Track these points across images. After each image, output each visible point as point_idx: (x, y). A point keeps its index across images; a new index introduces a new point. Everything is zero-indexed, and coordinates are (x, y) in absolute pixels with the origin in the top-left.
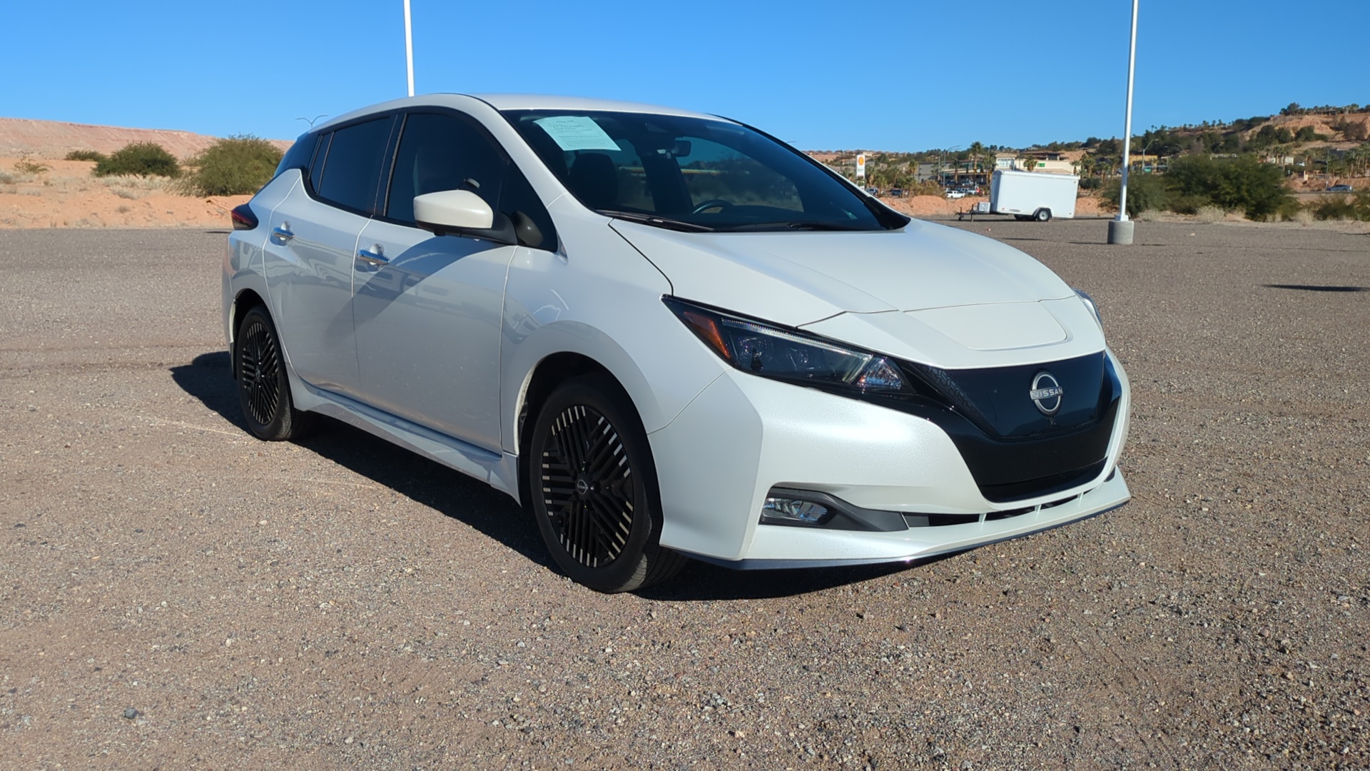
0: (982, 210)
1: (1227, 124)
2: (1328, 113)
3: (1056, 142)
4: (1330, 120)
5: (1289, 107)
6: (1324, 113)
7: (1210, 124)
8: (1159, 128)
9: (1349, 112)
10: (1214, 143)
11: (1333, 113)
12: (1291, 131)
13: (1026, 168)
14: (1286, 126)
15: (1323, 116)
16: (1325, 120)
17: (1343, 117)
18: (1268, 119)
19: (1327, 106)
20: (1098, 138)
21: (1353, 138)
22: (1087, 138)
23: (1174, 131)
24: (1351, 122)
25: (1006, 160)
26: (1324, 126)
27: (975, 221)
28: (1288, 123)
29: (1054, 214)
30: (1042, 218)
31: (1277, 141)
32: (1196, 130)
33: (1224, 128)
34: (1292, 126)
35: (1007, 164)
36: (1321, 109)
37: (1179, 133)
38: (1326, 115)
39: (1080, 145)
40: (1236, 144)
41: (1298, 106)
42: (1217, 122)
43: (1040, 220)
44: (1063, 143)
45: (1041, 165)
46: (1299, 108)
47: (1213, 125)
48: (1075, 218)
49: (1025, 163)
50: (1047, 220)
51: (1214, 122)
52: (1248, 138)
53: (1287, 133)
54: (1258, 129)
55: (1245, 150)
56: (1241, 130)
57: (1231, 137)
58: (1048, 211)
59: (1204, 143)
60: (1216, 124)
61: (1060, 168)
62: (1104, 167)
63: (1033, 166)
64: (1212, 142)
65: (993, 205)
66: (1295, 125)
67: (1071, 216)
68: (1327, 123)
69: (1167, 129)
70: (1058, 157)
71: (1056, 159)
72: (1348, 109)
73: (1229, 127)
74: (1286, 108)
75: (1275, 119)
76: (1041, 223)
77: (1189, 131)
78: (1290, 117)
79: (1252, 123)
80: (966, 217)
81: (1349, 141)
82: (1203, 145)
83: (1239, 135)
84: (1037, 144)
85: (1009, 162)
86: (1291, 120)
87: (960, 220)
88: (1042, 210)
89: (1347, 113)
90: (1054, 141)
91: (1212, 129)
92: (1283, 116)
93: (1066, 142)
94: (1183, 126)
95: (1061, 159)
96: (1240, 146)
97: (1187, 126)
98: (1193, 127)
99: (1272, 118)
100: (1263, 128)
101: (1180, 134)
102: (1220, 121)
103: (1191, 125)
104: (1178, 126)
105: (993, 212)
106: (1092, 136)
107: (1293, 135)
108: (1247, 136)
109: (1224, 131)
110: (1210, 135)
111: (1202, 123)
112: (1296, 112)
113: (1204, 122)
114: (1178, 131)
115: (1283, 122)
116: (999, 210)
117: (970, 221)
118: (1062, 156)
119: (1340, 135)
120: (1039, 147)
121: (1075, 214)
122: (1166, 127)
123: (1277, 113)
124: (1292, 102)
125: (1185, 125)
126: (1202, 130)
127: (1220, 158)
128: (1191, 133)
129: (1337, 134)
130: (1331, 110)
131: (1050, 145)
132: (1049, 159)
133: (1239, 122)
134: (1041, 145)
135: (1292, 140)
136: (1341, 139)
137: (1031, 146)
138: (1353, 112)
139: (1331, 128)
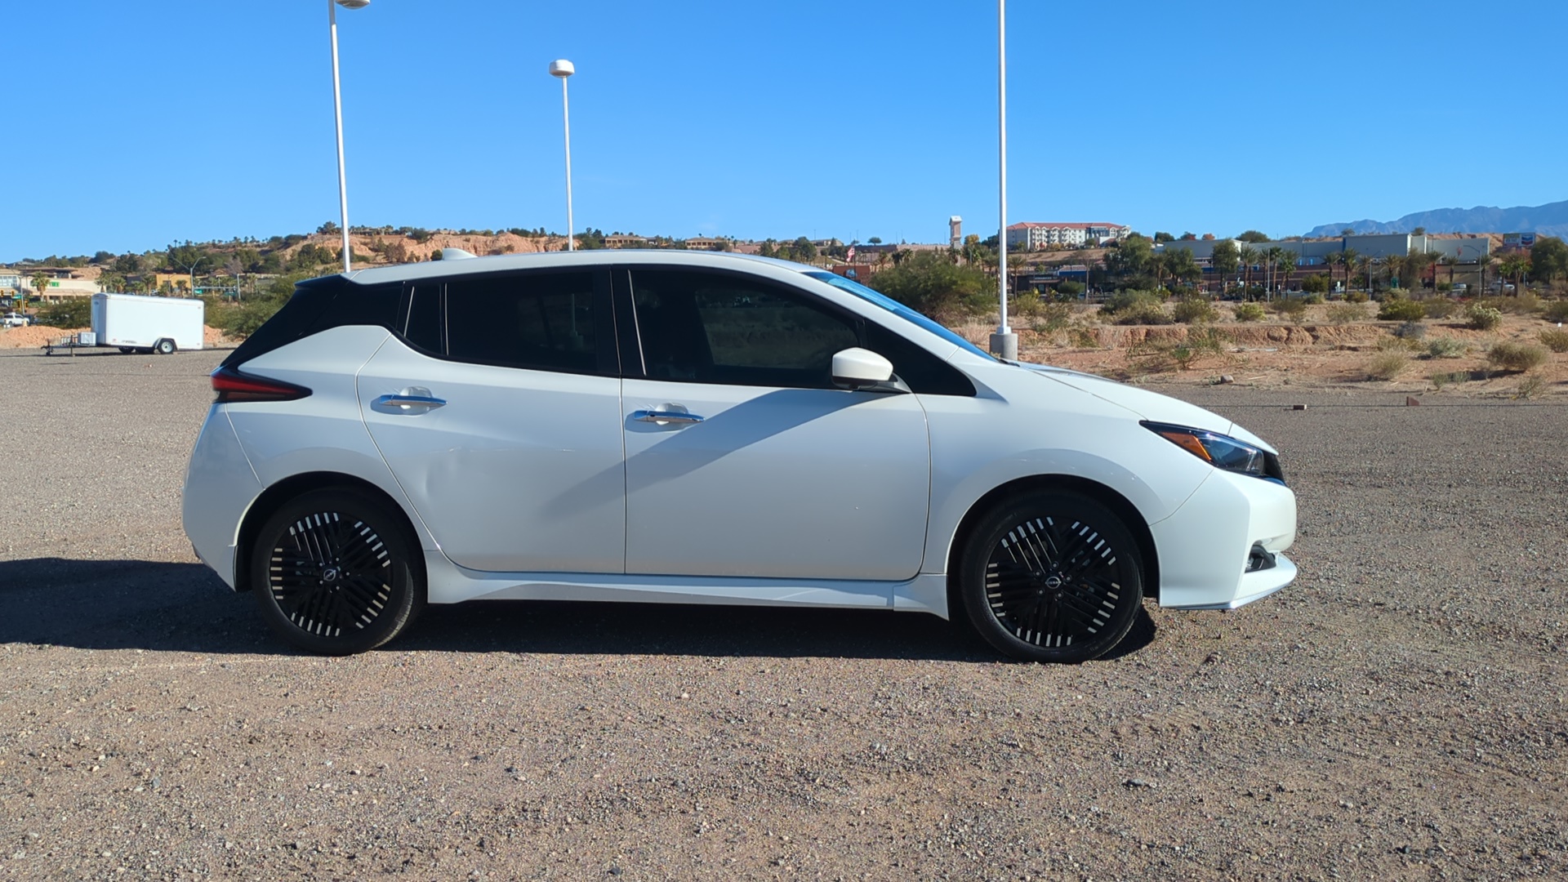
0: (86, 342)
1: (261, 242)
2: (364, 233)
3: (55, 256)
4: (368, 240)
5: (325, 226)
6: (361, 234)
7: (243, 240)
8: (183, 244)
9: (385, 233)
10: (252, 262)
11: (370, 234)
12: (331, 251)
13: (35, 287)
14: (325, 245)
15: (360, 236)
16: (363, 240)
17: (380, 238)
18: (305, 238)
19: (363, 226)
20: (109, 253)
21: (395, 260)
22: (95, 253)
23: (201, 248)
24: (391, 244)
25: (5, 278)
26: (362, 246)
27: (77, 355)
28: (326, 242)
29: (179, 346)
30: (165, 350)
31: (318, 261)
32: (227, 246)
33: (259, 246)
34: (330, 246)
35: (7, 282)
36: (357, 229)
37: (208, 250)
38: (363, 236)
39: (88, 260)
40: (277, 263)
41: (334, 225)
42: (250, 239)
43: (162, 353)
44: (64, 258)
45: (54, 284)
46: (336, 227)
47: (246, 242)
48: (204, 349)
49: (32, 282)
50: (171, 353)
51: (246, 238)
52: (288, 258)
53: (328, 254)
54: (298, 247)
55: (288, 270)
56: (278, 249)
57: (270, 255)
58: (172, 342)
59: (242, 261)
60: (249, 241)
61: (80, 288)
62: (139, 287)
63: (44, 285)
64: (250, 261)
65: (101, 333)
66: (335, 245)
67: (200, 347)
68: (365, 244)
69: (193, 245)
70: (70, 275)
71: (67, 277)
72: (383, 230)
73: (264, 245)
74: (322, 226)
75: (312, 238)
76: (163, 356)
77: (219, 247)
78: (328, 236)
79: (290, 241)
80: (56, 351)
81: (391, 262)
82: (240, 264)
83: (276, 253)
84: (30, 258)
85: (11, 280)
86: (329, 239)
87: (48, 354)
88: (163, 340)
89: (383, 234)
90: (52, 255)
91: (245, 246)
92: (320, 235)
93: (69, 257)
94: (211, 242)
95: (74, 277)
96: (282, 265)
97: (216, 242)
98: (223, 243)
99: (309, 237)
100: (304, 246)
101: (210, 251)
102: (252, 237)
103: (220, 241)
104: (205, 242)
105: (99, 345)
106: (101, 250)
107: (334, 255)
108: (288, 254)
109: (258, 249)
110: (247, 253)
111: (233, 239)
112: (333, 231)
113: (235, 238)
114: (207, 247)
115: (321, 241)
116: (109, 341)
117: (71, 355)
118: (75, 273)
119: (380, 257)
120: (33, 261)
121: (204, 344)
122: (191, 242)
123: (314, 232)
124: (328, 221)
125: (214, 240)
126: (234, 247)
127: (266, 278)
128: (223, 250)
129: (377, 255)
130: (368, 230)
131: (47, 259)
132: (58, 277)
133: (275, 239)
134: (36, 259)
135: (334, 261)
136: (382, 261)
137: (21, 260)
138: (389, 234)
139: (370, 249)
